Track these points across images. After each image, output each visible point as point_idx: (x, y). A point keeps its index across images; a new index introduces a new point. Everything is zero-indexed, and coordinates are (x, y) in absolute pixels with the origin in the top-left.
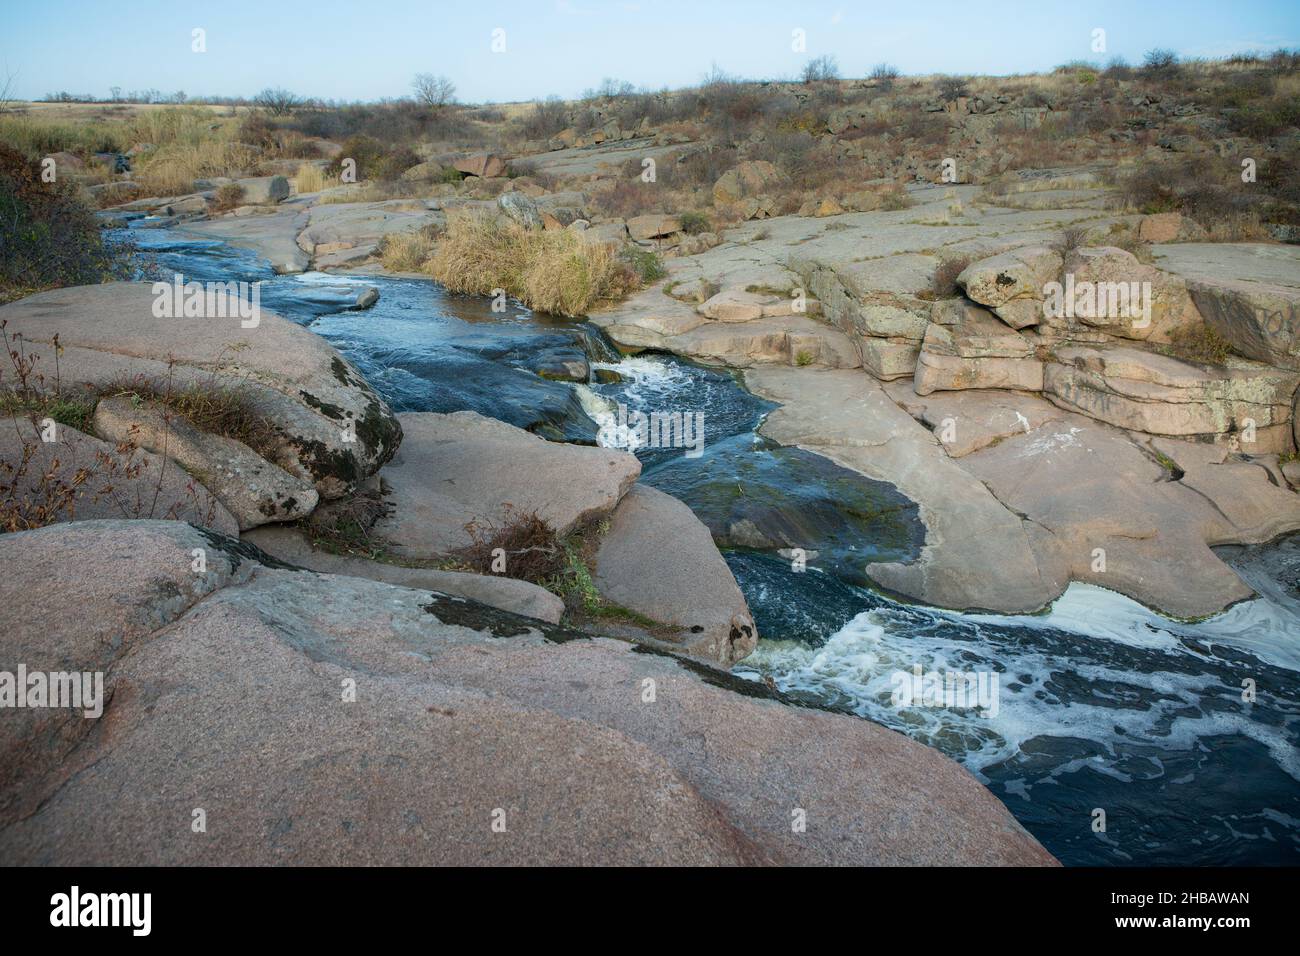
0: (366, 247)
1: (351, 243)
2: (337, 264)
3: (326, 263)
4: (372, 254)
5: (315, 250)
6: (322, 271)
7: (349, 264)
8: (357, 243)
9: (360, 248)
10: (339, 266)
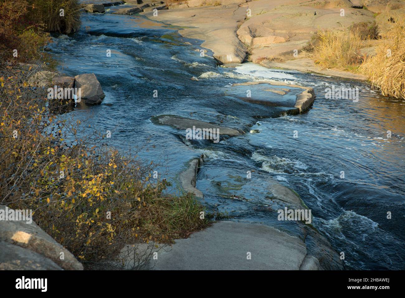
0: (298, 42)
1: (285, 37)
2: (271, 57)
3: (262, 55)
4: (305, 49)
5: (252, 42)
6: (258, 63)
7: (282, 58)
8: (290, 37)
9: (293, 42)
10: (273, 60)
